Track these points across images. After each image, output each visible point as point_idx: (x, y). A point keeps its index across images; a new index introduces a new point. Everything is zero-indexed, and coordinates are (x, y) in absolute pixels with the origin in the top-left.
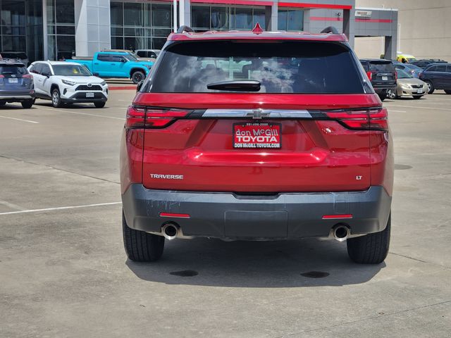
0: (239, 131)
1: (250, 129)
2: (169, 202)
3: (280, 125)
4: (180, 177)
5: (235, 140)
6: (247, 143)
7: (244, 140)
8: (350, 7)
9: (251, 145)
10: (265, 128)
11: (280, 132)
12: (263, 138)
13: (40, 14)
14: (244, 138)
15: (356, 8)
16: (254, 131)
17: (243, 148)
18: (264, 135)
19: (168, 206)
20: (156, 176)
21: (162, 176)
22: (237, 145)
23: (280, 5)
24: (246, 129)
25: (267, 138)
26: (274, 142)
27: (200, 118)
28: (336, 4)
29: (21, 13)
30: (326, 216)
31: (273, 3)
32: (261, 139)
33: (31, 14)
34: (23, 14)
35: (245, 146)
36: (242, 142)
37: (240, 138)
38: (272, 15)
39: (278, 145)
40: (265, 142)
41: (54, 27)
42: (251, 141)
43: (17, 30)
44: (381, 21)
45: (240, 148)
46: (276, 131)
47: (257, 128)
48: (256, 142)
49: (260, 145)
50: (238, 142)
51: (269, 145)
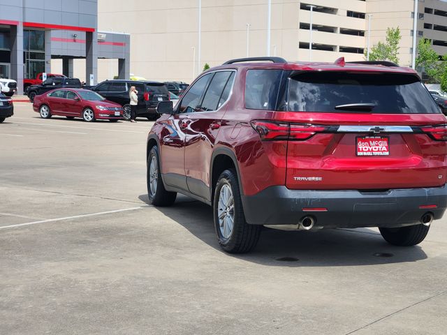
0: (360, 143)
1: (368, 141)
2: (311, 199)
3: (388, 137)
4: (320, 179)
5: (357, 150)
6: (366, 152)
7: (364, 150)
8: (94, 30)
9: (369, 154)
10: (378, 140)
11: (388, 143)
12: (377, 147)
14: (364, 148)
15: (98, 31)
16: (371, 142)
17: (363, 156)
18: (378, 145)
19: (310, 202)
20: (299, 178)
21: (304, 178)
22: (359, 154)
23: (26, 25)
25: (380, 147)
26: (384, 151)
27: (335, 132)
28: (80, 26)
30: (421, 206)
31: (18, 22)
32: (375, 149)
35: (365, 154)
36: (362, 151)
37: (361, 148)
38: (18, 34)
39: (387, 153)
40: (378, 151)
42: (369, 151)
44: (115, 44)
45: (361, 156)
46: (385, 143)
47: (372, 140)
48: (372, 151)
49: (375, 153)
50: (360, 151)
51: (381, 154)
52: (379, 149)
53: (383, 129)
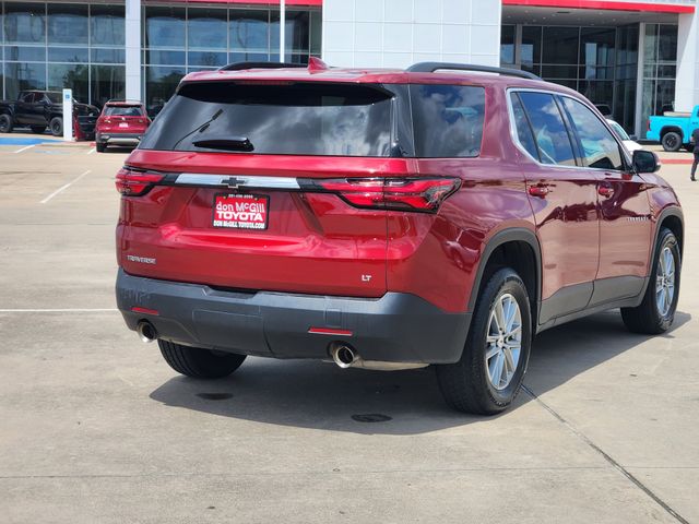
0: (220, 204)
1: (233, 202)
2: (140, 294)
4: (152, 261)
5: (214, 216)
6: (228, 221)
7: (225, 217)
9: (233, 225)
10: (250, 201)
11: (268, 208)
12: (247, 214)
13: (635, 47)
14: (225, 213)
16: (237, 204)
17: (222, 228)
18: (248, 211)
19: (138, 298)
20: (132, 258)
22: (217, 223)
24: (227, 202)
25: (252, 215)
26: (258, 221)
29: (611, 45)
30: (315, 328)
32: (244, 216)
33: (623, 47)
34: (613, 46)
35: (226, 224)
36: (223, 219)
37: (220, 213)
39: (262, 226)
40: (249, 221)
41: (655, 66)
42: (233, 220)
43: (603, 71)
45: (219, 227)
46: (262, 208)
47: (240, 201)
48: (238, 220)
49: (242, 225)
50: (218, 219)
51: (252, 226)
52: (251, 216)
53: (242, 182)
